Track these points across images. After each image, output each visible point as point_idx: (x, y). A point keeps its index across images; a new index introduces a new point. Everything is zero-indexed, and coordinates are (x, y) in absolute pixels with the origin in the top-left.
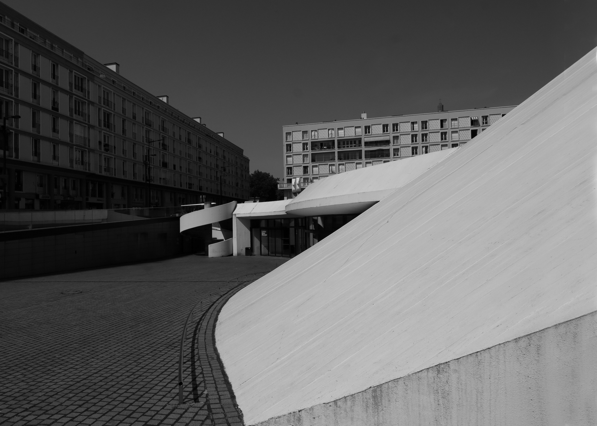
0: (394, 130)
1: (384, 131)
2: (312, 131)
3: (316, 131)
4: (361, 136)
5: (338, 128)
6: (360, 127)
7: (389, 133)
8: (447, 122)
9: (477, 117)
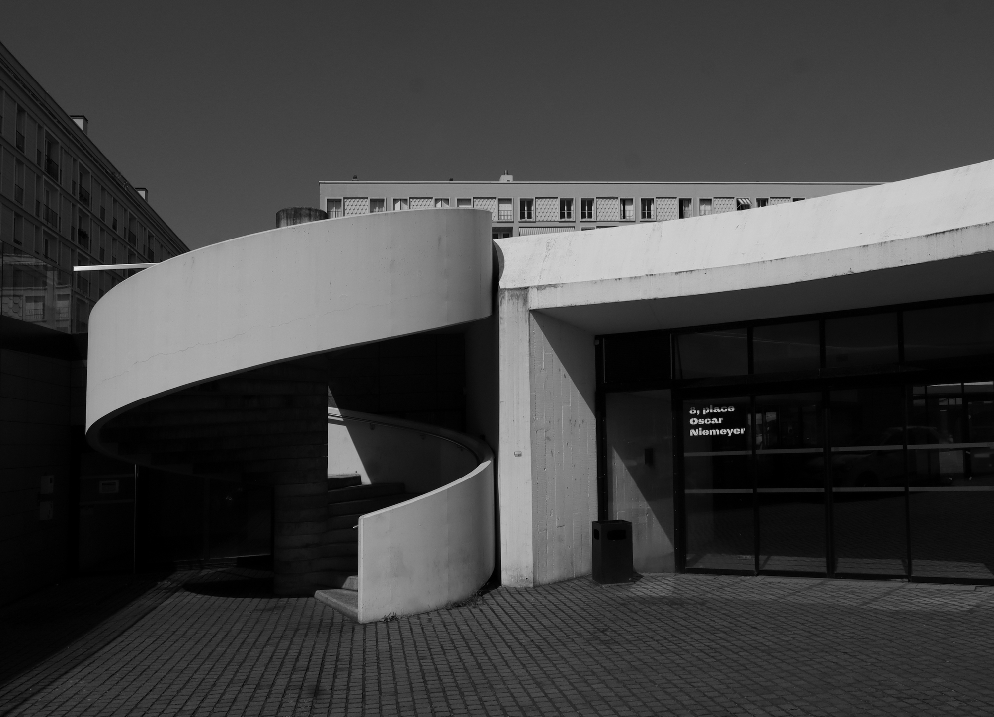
0: (583, 216)
1: (562, 216)
2: (395, 201)
3: (405, 201)
4: (513, 222)
5: (458, 200)
6: (509, 201)
7: (574, 222)
8: (691, 206)
9: (748, 199)
